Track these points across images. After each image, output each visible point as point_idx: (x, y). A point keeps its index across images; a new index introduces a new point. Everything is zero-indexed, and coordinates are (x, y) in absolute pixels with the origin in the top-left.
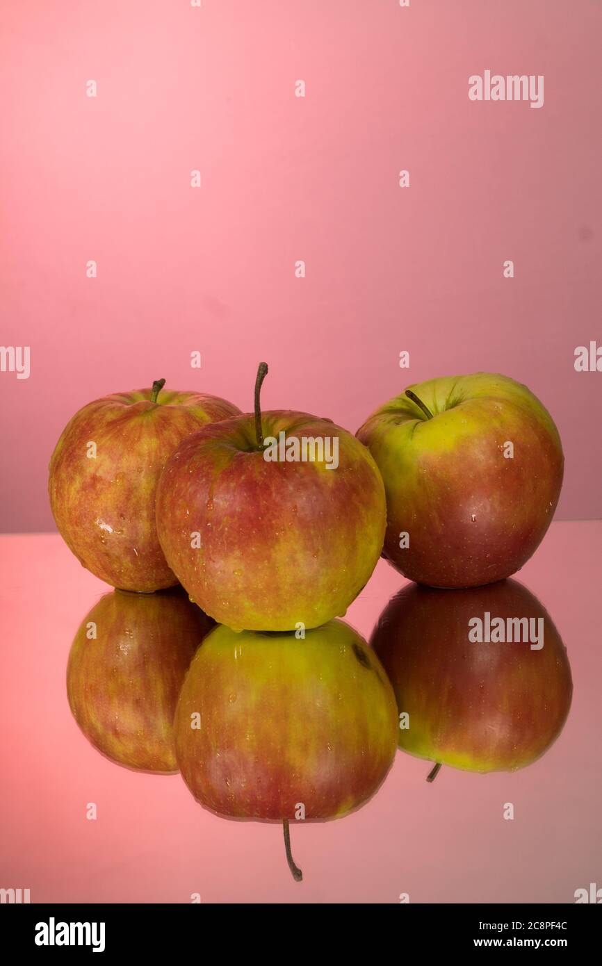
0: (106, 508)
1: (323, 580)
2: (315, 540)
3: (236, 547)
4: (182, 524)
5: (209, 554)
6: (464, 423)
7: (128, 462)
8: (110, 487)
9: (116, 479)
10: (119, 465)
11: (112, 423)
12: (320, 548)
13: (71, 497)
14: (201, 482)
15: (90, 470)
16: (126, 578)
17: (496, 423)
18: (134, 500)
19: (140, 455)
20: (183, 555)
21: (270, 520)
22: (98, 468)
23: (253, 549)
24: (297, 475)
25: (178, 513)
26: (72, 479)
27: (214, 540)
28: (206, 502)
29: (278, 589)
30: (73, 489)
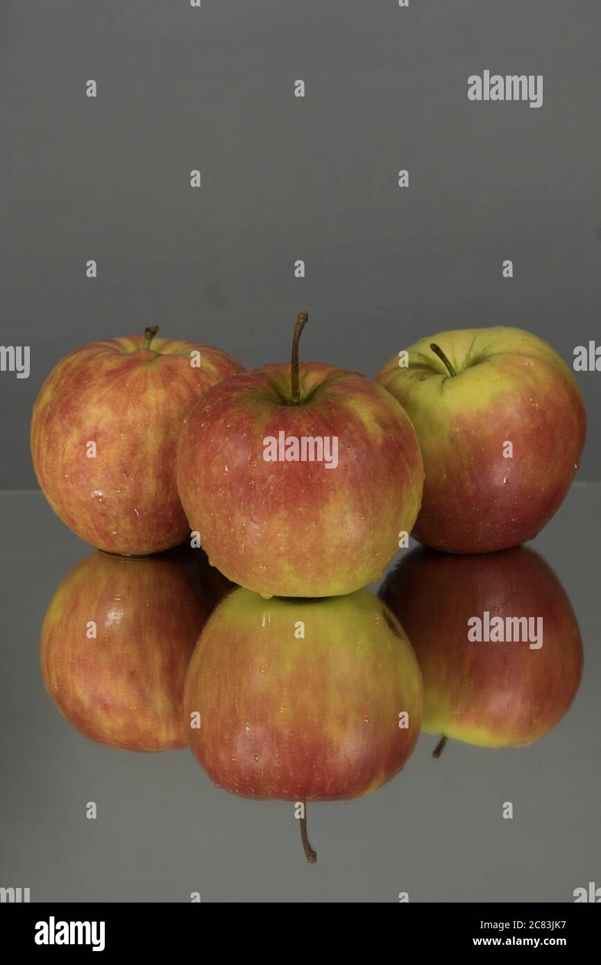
0: (108, 466)
1: (369, 543)
2: (365, 501)
3: (282, 506)
4: (220, 482)
5: (250, 514)
6: (498, 380)
7: (133, 415)
8: (113, 441)
9: (120, 432)
10: (124, 418)
11: (112, 373)
12: (369, 509)
13: (67, 451)
14: (242, 437)
15: (89, 424)
16: (121, 540)
17: (530, 380)
18: (140, 456)
19: (146, 407)
20: (217, 515)
21: (320, 479)
22: (100, 420)
23: (301, 509)
24: (346, 431)
25: (214, 470)
26: (67, 432)
27: (258, 500)
28: (249, 458)
29: (323, 551)
30: (69, 443)
